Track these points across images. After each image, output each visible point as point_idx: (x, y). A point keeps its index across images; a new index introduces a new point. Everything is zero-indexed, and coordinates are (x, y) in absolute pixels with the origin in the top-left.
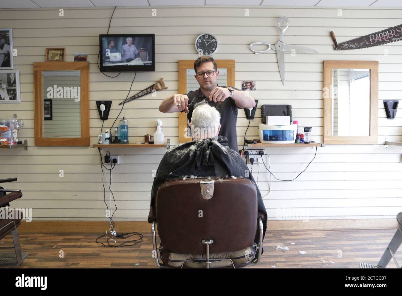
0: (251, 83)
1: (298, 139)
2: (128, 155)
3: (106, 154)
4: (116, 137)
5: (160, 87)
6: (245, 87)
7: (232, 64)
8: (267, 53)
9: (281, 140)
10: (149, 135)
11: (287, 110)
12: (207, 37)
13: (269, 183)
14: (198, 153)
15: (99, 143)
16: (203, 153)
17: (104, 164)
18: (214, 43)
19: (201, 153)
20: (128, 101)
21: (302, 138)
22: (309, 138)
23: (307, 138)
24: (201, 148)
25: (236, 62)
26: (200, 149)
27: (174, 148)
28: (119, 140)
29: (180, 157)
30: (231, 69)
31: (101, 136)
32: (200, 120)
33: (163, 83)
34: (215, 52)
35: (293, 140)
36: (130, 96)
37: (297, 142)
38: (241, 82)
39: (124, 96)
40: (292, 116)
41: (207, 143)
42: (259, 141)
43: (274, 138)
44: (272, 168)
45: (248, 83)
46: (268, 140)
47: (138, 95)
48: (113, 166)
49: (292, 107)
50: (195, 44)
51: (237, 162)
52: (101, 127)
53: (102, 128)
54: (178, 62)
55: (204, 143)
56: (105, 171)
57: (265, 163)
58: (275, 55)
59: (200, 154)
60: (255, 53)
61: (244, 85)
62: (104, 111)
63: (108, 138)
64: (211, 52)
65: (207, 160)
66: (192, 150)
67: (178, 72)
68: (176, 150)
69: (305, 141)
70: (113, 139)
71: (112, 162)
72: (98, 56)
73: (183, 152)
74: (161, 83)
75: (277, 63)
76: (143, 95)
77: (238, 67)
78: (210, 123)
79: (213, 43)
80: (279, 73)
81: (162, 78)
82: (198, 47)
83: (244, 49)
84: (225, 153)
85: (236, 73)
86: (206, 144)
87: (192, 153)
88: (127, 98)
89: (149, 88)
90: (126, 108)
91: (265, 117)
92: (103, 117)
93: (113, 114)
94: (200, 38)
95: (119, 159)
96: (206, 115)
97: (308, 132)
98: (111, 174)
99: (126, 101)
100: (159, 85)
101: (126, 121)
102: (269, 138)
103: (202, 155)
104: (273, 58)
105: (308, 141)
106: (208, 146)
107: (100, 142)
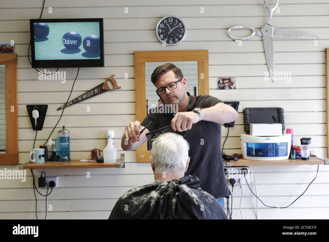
0: (229, 79)
1: (293, 154)
2: (70, 175)
3: (40, 175)
4: (54, 153)
5: (110, 86)
6: (222, 85)
7: (205, 56)
8: (250, 39)
9: (271, 156)
10: (98, 150)
11: (277, 114)
12: (171, 21)
13: (256, 210)
14: (162, 202)
15: (31, 162)
16: (168, 202)
17: (38, 188)
18: (181, 28)
19: (166, 202)
20: (70, 105)
21: (298, 151)
22: (307, 153)
23: (305, 152)
24: (165, 195)
25: (211, 53)
26: (164, 197)
27: (130, 193)
28: (58, 157)
29: (138, 206)
30: (203, 62)
31: (34, 152)
32: (163, 155)
33: (115, 81)
34: (183, 39)
35: (287, 155)
36: (71, 99)
37: (292, 157)
38: (216, 79)
39: (64, 99)
40: (284, 123)
41: (173, 188)
42: (241, 157)
43: (260, 154)
44: (259, 191)
45: (226, 79)
46: (252, 156)
47: (82, 97)
48: (50, 190)
49: (284, 111)
50: (155, 30)
51: (212, 211)
52: (33, 140)
53: (35, 140)
54: (134, 54)
55: (168, 187)
56: (39, 197)
57: (250, 185)
58: (261, 42)
59: (164, 203)
60: (234, 41)
61: (221, 82)
62: (37, 119)
63: (42, 155)
64: (176, 39)
65: (173, 212)
66: (153, 198)
67: (134, 66)
68: (132, 196)
69: (303, 156)
70: (50, 154)
71: (48, 186)
72: (28, 45)
73: (141, 199)
74: (112, 81)
75: (264, 52)
76: (89, 98)
77: (212, 59)
78: (176, 158)
79: (179, 28)
80: (266, 65)
81: (114, 75)
82: (159, 34)
83: (220, 35)
84: (196, 203)
85: (210, 67)
86: (171, 189)
87: (153, 202)
88: (68, 102)
89: (96, 88)
90: (66, 114)
91: (249, 125)
92: (36, 126)
93: (49, 122)
94: (162, 22)
95: (58, 181)
96: (170, 148)
97: (307, 145)
98: (47, 201)
99: (66, 105)
100: (109, 84)
101: (67, 131)
102: (254, 153)
103: (166, 205)
104: (258, 46)
105: (307, 157)
106: (174, 192)
107: (33, 161)
